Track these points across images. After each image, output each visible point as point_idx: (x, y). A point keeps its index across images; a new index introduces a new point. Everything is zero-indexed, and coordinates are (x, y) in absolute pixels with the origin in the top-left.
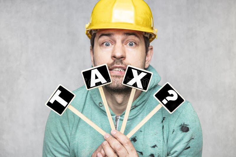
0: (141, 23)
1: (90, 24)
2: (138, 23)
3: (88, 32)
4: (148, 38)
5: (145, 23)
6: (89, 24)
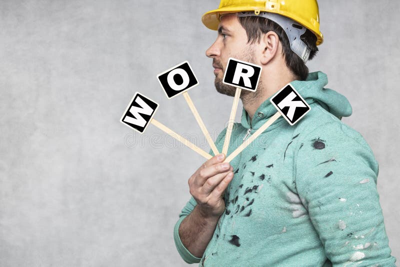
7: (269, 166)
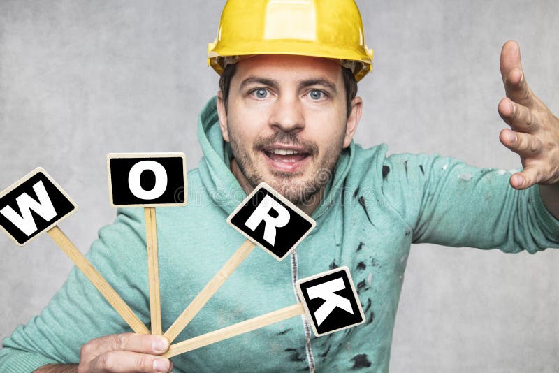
0: (333, 38)
1: (219, 42)
2: (324, 40)
3: (216, 62)
4: (353, 71)
5: (342, 37)
6: (215, 42)
7: (360, 248)
